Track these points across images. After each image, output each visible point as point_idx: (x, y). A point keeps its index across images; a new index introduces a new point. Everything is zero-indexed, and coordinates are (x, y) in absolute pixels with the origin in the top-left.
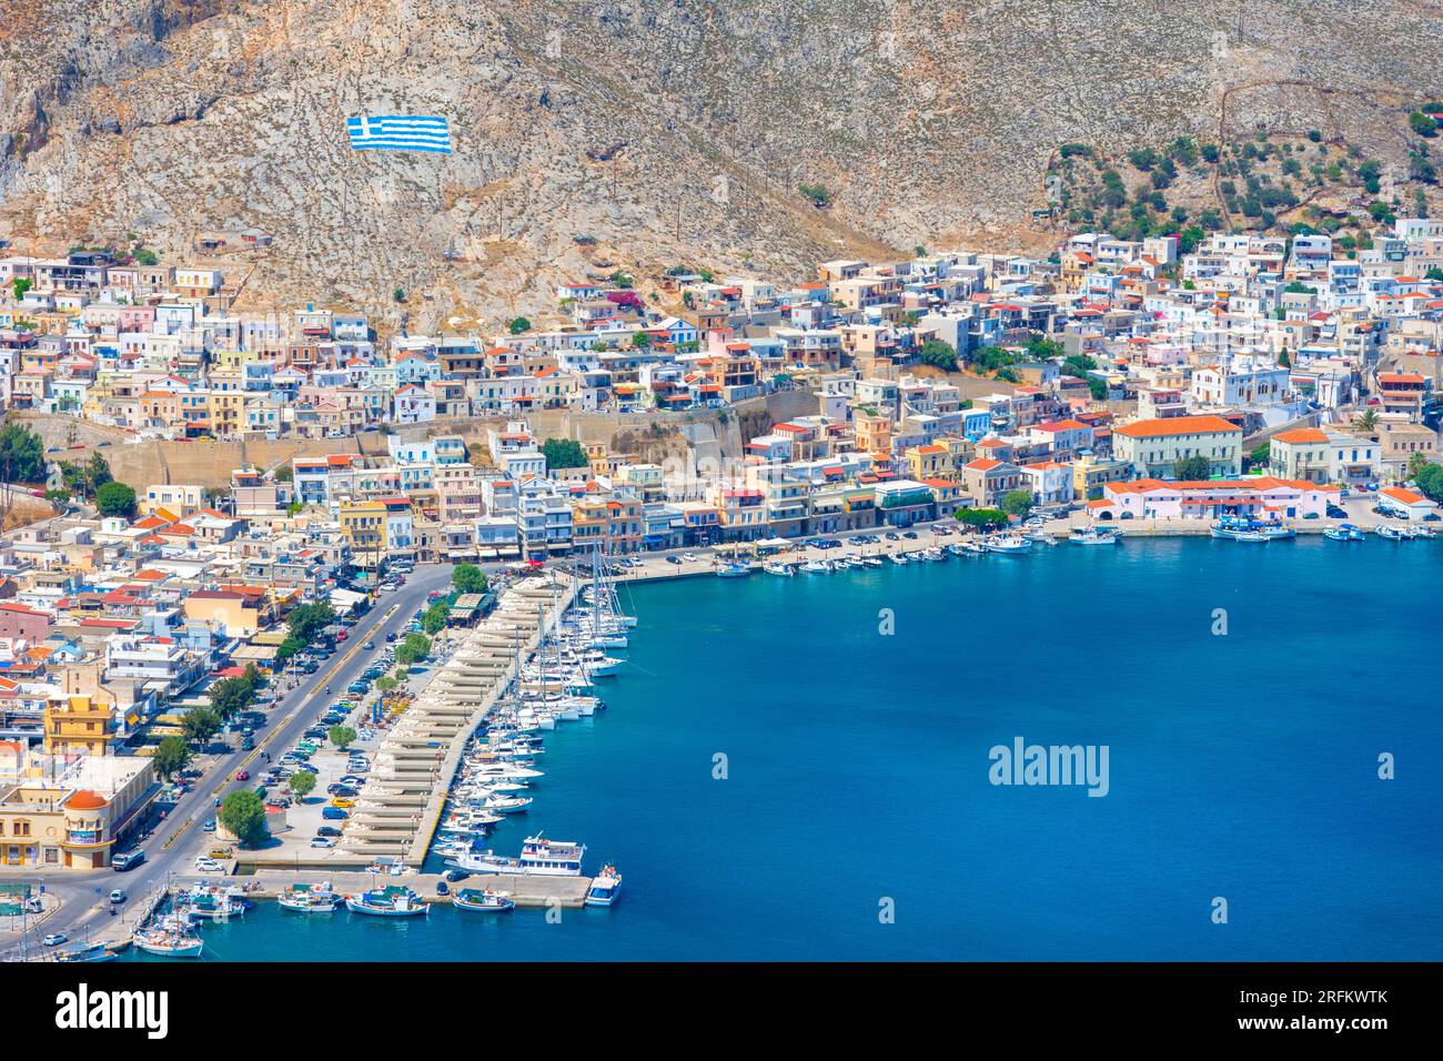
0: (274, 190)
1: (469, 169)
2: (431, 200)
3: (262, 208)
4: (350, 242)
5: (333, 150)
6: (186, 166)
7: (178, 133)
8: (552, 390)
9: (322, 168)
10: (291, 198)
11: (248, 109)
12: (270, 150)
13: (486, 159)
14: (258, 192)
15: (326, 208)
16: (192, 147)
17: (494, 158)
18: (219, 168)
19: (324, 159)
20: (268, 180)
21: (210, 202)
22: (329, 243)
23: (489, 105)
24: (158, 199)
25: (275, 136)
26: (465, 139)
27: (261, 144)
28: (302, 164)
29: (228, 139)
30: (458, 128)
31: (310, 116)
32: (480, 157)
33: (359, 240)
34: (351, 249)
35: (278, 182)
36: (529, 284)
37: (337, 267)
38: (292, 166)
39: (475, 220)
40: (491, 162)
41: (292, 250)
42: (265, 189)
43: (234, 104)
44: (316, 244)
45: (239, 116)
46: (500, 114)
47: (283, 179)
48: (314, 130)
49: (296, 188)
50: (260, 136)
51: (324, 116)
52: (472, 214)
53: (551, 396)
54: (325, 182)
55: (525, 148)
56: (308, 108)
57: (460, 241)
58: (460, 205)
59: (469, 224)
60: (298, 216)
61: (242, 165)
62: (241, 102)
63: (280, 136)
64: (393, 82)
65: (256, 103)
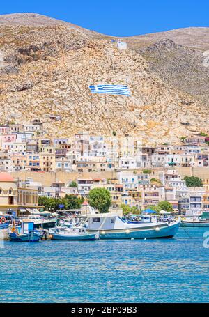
0: (62, 106)
1: (138, 100)
2: (124, 108)
3: (57, 111)
4: (93, 118)
5: (84, 94)
6: (27, 102)
7: (24, 93)
8: (184, 160)
9: (80, 99)
10: (69, 108)
11: (50, 85)
12: (59, 96)
13: (144, 99)
14: (56, 107)
15: (83, 110)
16: (29, 96)
18: (40, 101)
19: (81, 97)
20: (59, 103)
21: (36, 110)
22: (85, 119)
23: (143, 84)
24: (16, 110)
25: (61, 92)
26: (135, 92)
27: (56, 94)
28: (73, 99)
29: (43, 93)
30: (132, 89)
31: (75, 86)
32: (142, 97)
33: (97, 118)
34: (95, 120)
35: (63, 103)
36: (166, 134)
37: (89, 125)
38: (68, 99)
39: (142, 115)
40: (146, 100)
41: (71, 121)
42: (58, 106)
43: (45, 84)
44: (80, 119)
45: (47, 87)
46: (148, 87)
47: (65, 103)
48: (77, 89)
49: (70, 105)
50: (55, 92)
51: (80, 86)
52: (141, 112)
53: (184, 162)
54: (82, 103)
55: (158, 98)
56: (74, 84)
57: (137, 121)
58: (136, 110)
59: (140, 116)
60: (72, 112)
61: (49, 100)
62: (48, 84)
63: (63, 92)
64: (106, 76)
65: (53, 84)
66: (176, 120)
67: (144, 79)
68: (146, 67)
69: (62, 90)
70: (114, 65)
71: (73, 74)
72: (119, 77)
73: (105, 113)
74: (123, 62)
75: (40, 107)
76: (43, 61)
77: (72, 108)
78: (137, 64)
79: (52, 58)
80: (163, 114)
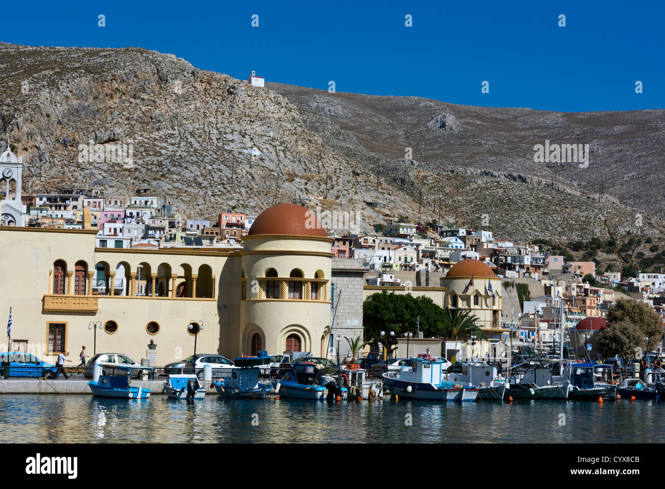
0: (179, 169)
1: (295, 166)
2: (279, 175)
3: (175, 177)
4: (237, 190)
5: (211, 153)
9: (207, 159)
10: (192, 172)
11: (151, 137)
12: (169, 153)
13: (303, 163)
14: (169, 170)
15: (216, 177)
17: (307, 163)
18: (140, 162)
19: (207, 156)
20: (174, 166)
21: (138, 174)
22: (225, 191)
23: (296, 141)
24: (105, 174)
25: (170, 148)
26: (288, 153)
27: (163, 152)
28: (195, 159)
29: (142, 149)
30: (282, 148)
31: (191, 139)
32: (300, 161)
34: (240, 193)
35: (181, 166)
37: (235, 201)
38: (187, 159)
39: (308, 187)
40: (306, 165)
41: (202, 193)
42: (173, 169)
43: (141, 136)
44: (216, 190)
45: (146, 140)
46: (303, 146)
47: (184, 165)
48: (196, 145)
49: (194, 168)
50: (161, 148)
51: (200, 140)
52: (306, 184)
53: (403, 262)
54: (211, 165)
55: (320, 163)
56: (189, 137)
57: (304, 196)
58: (297, 180)
59: (306, 189)
60: (200, 179)
61: (155, 159)
62: (145, 134)
63: (175, 148)
64: (237, 127)
65: (155, 135)
66: (356, 197)
67: (296, 134)
68: (296, 116)
69: (173, 145)
70: (247, 111)
71: (184, 122)
72: (258, 128)
73: (253, 184)
74: (261, 106)
75: (144, 170)
76: (132, 100)
77: (199, 174)
78: (283, 110)
79: (145, 96)
80: (336, 188)
